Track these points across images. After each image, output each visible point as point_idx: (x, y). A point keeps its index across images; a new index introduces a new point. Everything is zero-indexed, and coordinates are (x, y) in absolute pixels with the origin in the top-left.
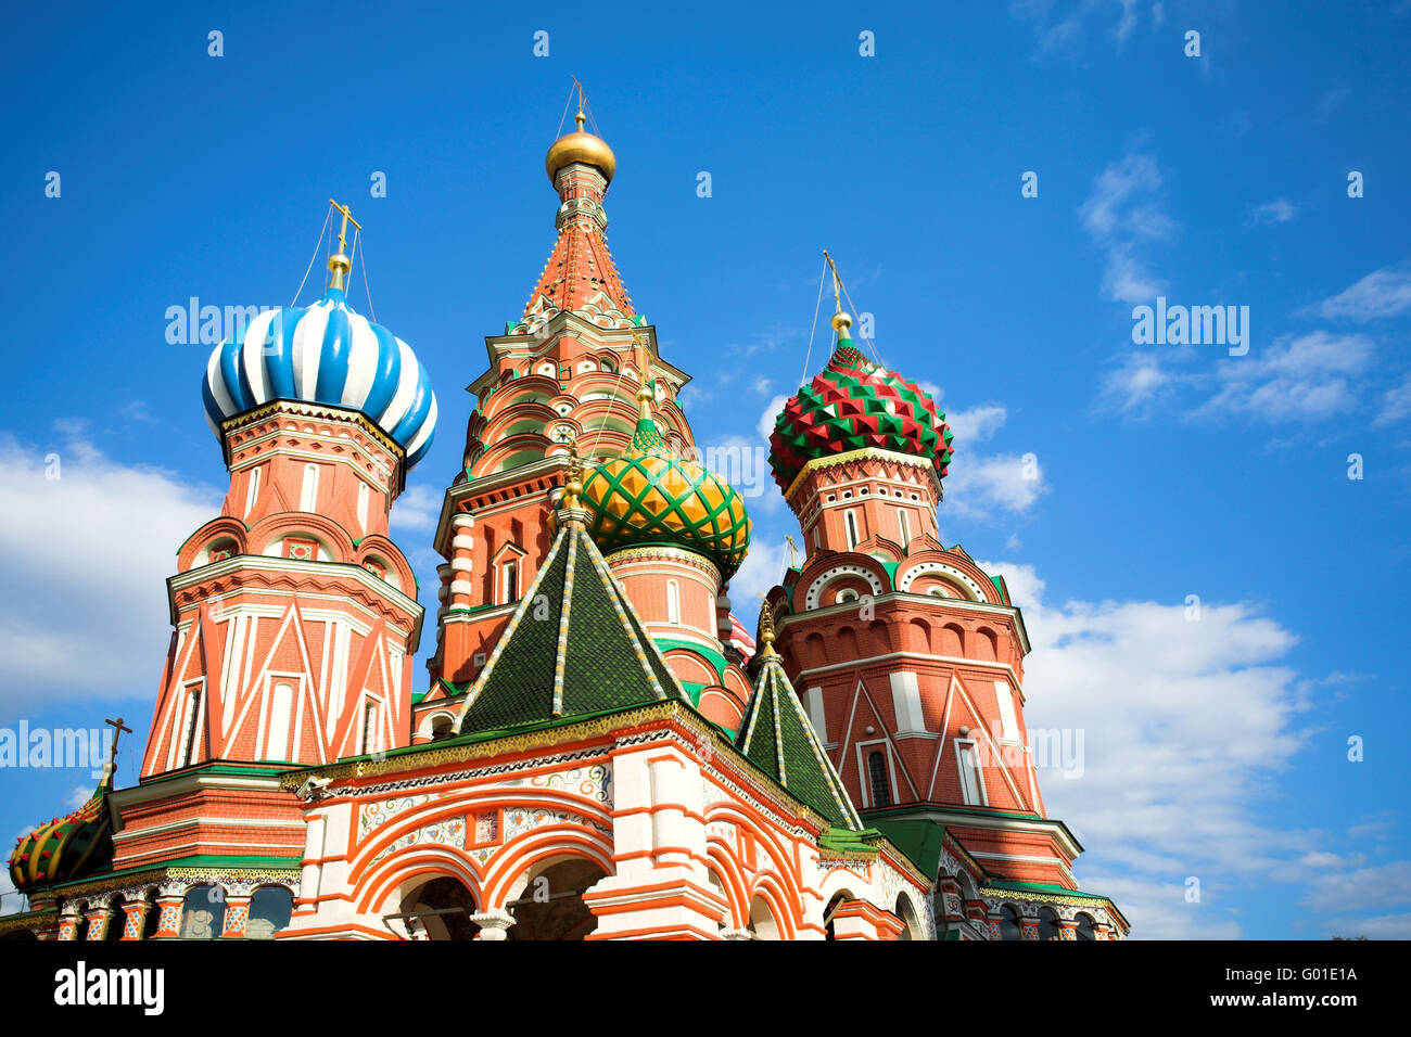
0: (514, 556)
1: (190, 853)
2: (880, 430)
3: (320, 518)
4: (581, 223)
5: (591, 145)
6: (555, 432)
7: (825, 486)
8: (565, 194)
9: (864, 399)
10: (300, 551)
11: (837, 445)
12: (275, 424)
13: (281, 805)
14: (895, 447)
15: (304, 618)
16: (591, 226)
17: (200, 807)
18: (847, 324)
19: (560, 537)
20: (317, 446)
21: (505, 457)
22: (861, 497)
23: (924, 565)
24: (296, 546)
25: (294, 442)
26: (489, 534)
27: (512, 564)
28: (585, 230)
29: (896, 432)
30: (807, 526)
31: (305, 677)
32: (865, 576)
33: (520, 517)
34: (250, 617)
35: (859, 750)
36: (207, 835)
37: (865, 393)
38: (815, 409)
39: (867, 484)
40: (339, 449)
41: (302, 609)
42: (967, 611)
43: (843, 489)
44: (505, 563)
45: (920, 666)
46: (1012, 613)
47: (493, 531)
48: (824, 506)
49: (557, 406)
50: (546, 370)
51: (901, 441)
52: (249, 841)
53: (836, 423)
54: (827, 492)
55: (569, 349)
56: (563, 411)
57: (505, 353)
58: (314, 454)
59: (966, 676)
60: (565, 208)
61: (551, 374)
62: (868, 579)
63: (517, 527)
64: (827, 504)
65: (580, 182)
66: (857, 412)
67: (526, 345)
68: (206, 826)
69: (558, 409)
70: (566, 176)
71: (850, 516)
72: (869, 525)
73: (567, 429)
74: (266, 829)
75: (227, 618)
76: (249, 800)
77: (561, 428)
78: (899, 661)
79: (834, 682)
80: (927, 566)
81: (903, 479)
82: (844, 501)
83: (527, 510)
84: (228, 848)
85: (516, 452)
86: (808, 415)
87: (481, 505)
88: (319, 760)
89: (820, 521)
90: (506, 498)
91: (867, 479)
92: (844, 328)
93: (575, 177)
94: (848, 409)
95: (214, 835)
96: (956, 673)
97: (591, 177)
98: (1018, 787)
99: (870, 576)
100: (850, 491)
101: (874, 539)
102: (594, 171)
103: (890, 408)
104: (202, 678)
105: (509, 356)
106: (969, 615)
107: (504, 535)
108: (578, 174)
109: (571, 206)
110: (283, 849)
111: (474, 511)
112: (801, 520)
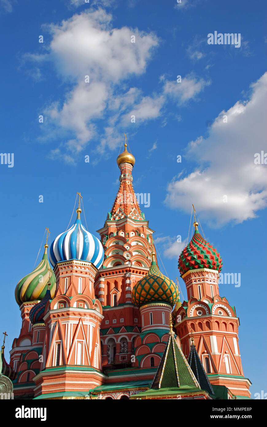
0: (116, 292)
1: (63, 391)
2: (207, 263)
3: (86, 296)
4: (127, 182)
5: (130, 157)
6: (126, 255)
7: (193, 278)
8: (123, 171)
9: (204, 254)
10: (81, 305)
11: (197, 267)
12: (72, 266)
13: (82, 377)
14: (210, 268)
15: (84, 324)
16: (129, 182)
17: (64, 378)
18: (197, 225)
19: (170, 338)
20: (81, 272)
21: (112, 260)
22: (202, 282)
23: (217, 305)
24: (80, 303)
25: (76, 272)
26: (108, 284)
27: (115, 294)
28: (128, 184)
29: (210, 264)
30: (188, 287)
31: (84, 341)
32: (204, 308)
33: (117, 280)
34: (71, 324)
35: (202, 357)
36: (67, 386)
37: (204, 253)
38: (191, 256)
39: (203, 278)
40: (86, 273)
41: (83, 322)
42: (227, 319)
43: (198, 279)
44: (113, 294)
45: (216, 334)
46: (237, 319)
47: (110, 283)
48: (193, 283)
49: (126, 246)
50: (121, 234)
51: (212, 266)
52: (76, 387)
53: (196, 261)
54: (194, 279)
55: (128, 228)
56: (127, 248)
57: (110, 226)
58: (80, 275)
59: (227, 337)
60: (122, 176)
61: (123, 235)
62: (205, 309)
63: (116, 283)
64: (194, 283)
65: (126, 168)
66: (202, 258)
67: (115, 223)
68: (67, 384)
69: (126, 248)
70: (122, 165)
71: (199, 286)
72: (204, 290)
73: (129, 254)
74: (79, 384)
75: (65, 324)
76: (75, 376)
77: (127, 254)
78: (212, 333)
79: (197, 337)
80: (218, 305)
81: (212, 277)
82: (198, 282)
83: (119, 278)
84: (71, 389)
85: (115, 259)
86: (190, 257)
87: (106, 275)
88: (88, 364)
89: (192, 287)
90: (113, 274)
91: (203, 277)
92: (197, 226)
93: (125, 166)
94: (199, 257)
95: (68, 386)
96: (225, 336)
97: (129, 166)
98: (238, 367)
99: (205, 308)
100: (199, 280)
101: (205, 296)
102: (130, 165)
103: (209, 257)
104: (60, 341)
105: (111, 226)
106: (228, 320)
107: (113, 285)
108: (126, 165)
109: (124, 176)
110: (83, 389)
111: (104, 276)
112: (186, 284)
